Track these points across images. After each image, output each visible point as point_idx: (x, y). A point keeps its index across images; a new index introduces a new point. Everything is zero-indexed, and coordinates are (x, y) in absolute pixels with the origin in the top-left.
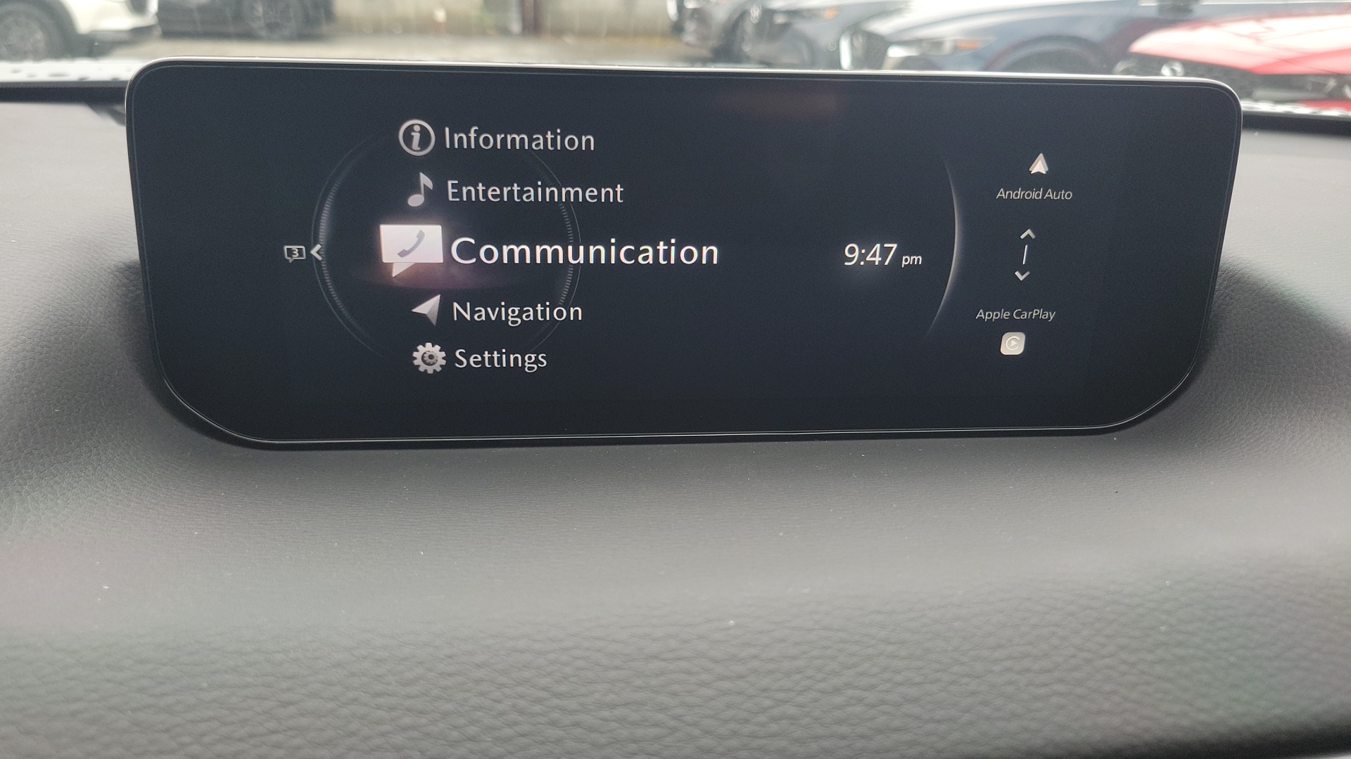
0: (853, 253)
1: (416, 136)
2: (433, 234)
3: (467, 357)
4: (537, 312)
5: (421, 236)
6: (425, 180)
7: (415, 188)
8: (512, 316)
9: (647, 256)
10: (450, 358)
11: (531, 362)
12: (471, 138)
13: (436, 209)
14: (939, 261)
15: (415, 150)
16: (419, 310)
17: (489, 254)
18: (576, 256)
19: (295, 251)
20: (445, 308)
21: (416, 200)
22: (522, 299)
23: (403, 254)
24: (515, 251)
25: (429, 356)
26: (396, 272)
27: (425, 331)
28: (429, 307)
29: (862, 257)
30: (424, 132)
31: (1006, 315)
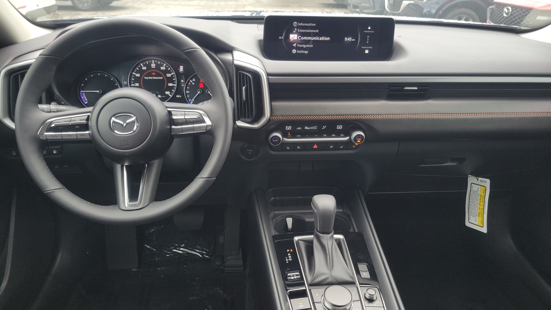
0: (346, 39)
1: (295, 24)
2: (296, 36)
3: (299, 51)
4: (308, 46)
5: (295, 36)
6: (296, 29)
7: (294, 30)
8: (304, 46)
9: (321, 39)
10: (297, 51)
11: (306, 52)
12: (301, 24)
13: (297, 33)
14: (357, 40)
15: (295, 26)
16: (293, 45)
17: (302, 38)
18: (312, 39)
19: (280, 38)
20: (297, 45)
21: (294, 32)
22: (306, 44)
23: (292, 38)
24: (305, 38)
25: (294, 51)
26: (291, 40)
27: (294, 48)
28: (295, 45)
29: (347, 39)
30: (296, 23)
31: (366, 48)
